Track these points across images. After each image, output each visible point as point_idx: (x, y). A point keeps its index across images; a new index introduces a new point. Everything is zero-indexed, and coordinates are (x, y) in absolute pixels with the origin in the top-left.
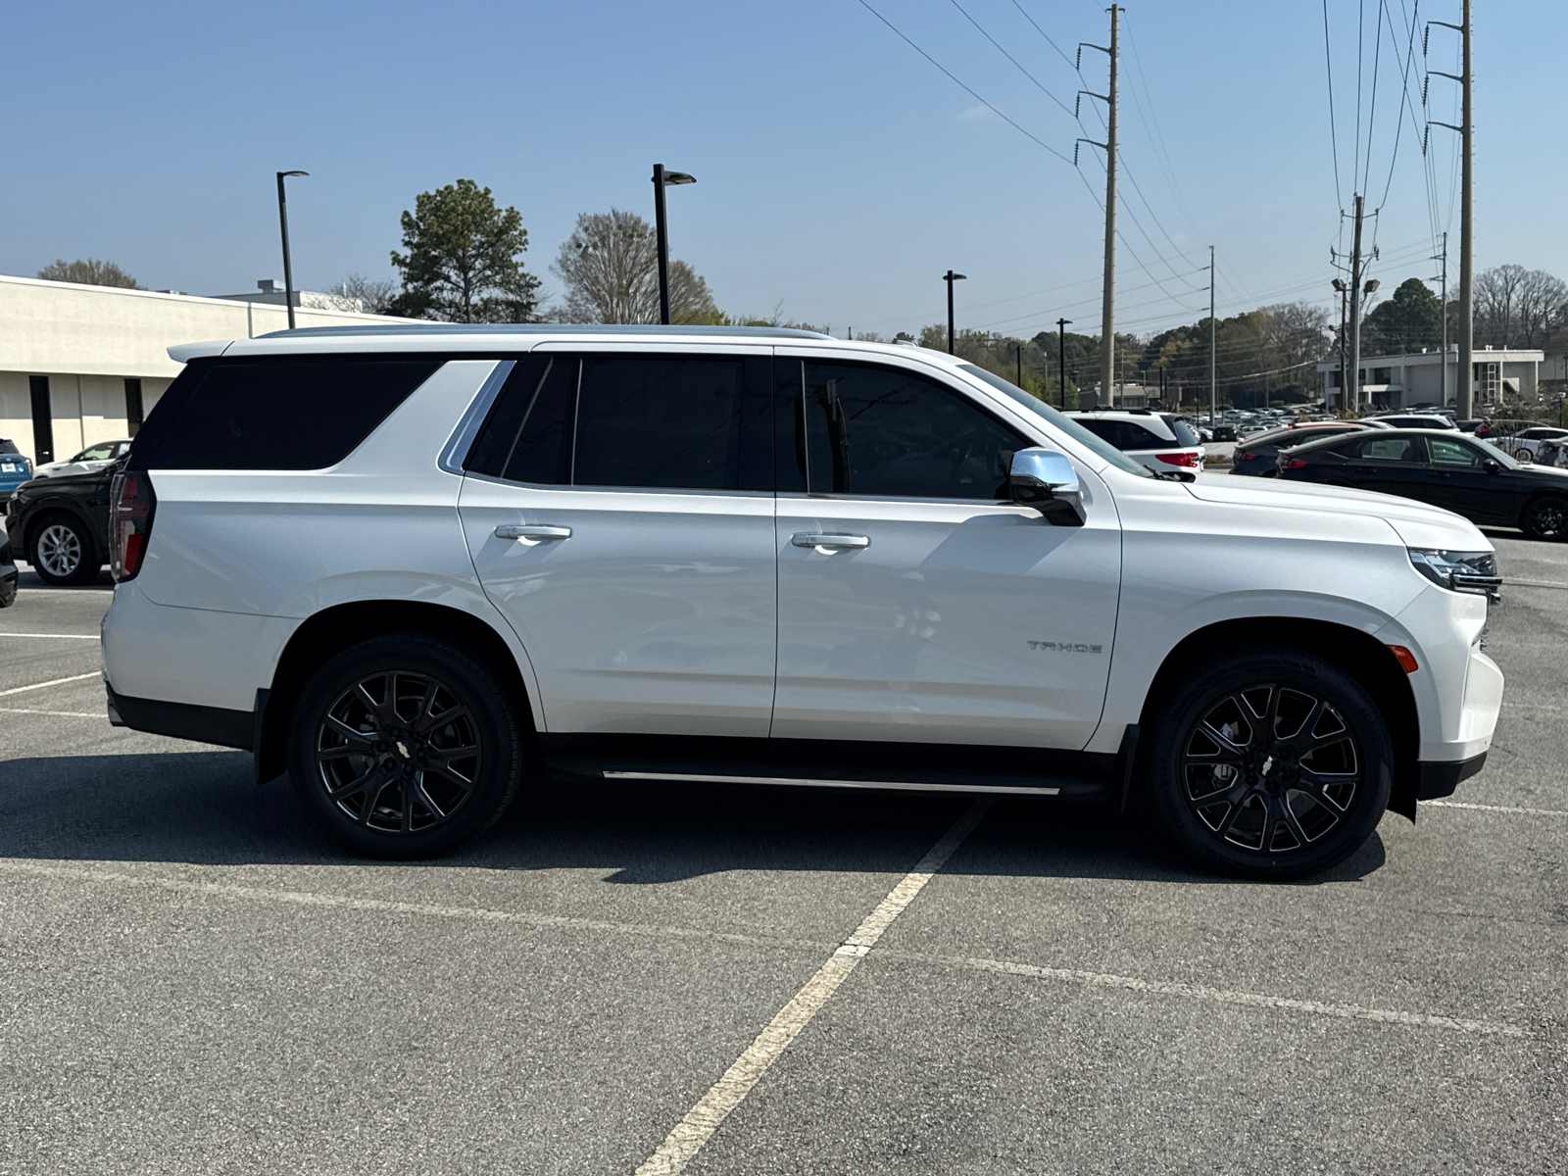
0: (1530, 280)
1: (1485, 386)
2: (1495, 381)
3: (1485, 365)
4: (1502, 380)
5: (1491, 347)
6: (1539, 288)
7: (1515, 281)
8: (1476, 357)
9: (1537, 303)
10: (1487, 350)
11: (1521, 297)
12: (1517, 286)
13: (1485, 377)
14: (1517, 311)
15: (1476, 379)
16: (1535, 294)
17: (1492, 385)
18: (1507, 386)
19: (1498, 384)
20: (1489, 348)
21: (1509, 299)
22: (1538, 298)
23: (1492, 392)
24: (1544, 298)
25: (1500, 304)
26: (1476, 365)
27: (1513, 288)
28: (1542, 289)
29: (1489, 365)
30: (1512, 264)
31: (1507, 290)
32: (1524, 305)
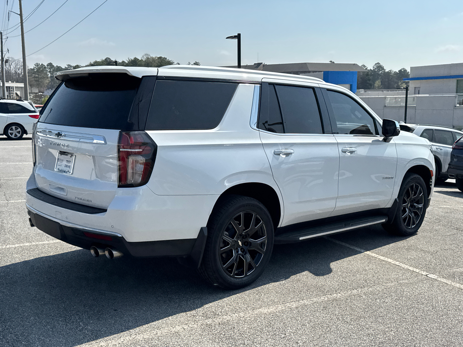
0: (17, 62)
1: (10, 94)
2: (13, 92)
3: (9, 87)
4: (15, 92)
5: (11, 82)
6: (19, 65)
7: (12, 62)
8: (7, 84)
9: (19, 69)
10: (9, 83)
11: (14, 67)
12: (13, 64)
13: (10, 91)
14: (13, 71)
15: (7, 91)
16: (18, 67)
17: (12, 93)
18: (16, 94)
19: (14, 93)
20: (10, 82)
21: (10, 68)
22: (19, 68)
23: (12, 96)
24: (21, 68)
25: (8, 68)
26: (7, 87)
27: (11, 64)
28: (20, 65)
29: (11, 87)
30: (10, 57)
31: (9, 65)
32: (15, 70)
